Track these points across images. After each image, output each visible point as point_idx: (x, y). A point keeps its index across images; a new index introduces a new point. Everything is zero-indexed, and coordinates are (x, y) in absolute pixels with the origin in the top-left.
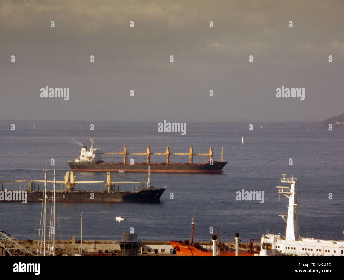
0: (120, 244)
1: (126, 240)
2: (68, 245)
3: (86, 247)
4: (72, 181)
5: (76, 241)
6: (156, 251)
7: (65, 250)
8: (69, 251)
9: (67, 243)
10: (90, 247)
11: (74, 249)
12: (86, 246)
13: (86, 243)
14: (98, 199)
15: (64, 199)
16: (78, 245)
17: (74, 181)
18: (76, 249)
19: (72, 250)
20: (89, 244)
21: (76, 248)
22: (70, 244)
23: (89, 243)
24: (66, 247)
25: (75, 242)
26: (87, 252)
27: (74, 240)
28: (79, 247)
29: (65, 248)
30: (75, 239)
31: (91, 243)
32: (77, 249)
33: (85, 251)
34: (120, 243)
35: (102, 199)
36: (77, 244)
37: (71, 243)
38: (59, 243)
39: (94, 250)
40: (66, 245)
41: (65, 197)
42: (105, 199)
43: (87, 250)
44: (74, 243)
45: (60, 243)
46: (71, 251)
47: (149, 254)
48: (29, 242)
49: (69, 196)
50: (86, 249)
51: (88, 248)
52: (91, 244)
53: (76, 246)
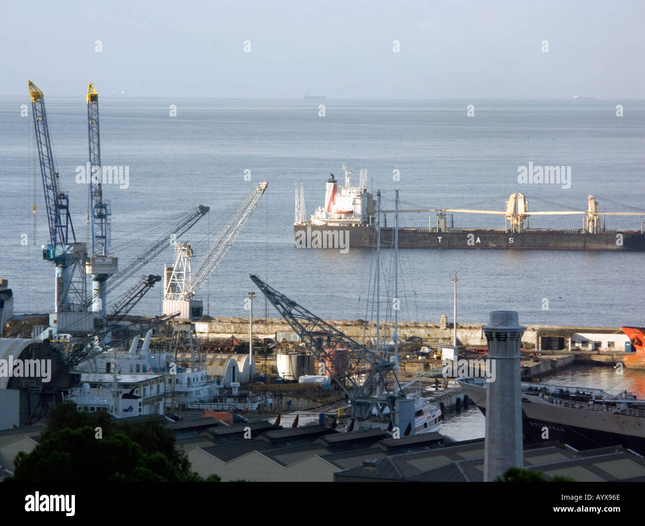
0: (486, 332)
1: (497, 324)
2: (432, 331)
3: (466, 336)
4: (521, 211)
5: (447, 324)
6: (597, 345)
7: (426, 340)
8: (435, 342)
9: (431, 327)
10: (473, 335)
11: (444, 339)
12: (466, 334)
13: (466, 328)
14: (576, 244)
15: (512, 244)
16: (450, 332)
17: (525, 211)
18: (446, 338)
19: (440, 341)
20: (472, 331)
21: (447, 336)
22: (436, 330)
23: (471, 328)
24: (429, 335)
25: (445, 325)
26: (468, 345)
27: (443, 321)
28: (451, 335)
29: (426, 336)
30: (445, 321)
31: (475, 328)
32: (450, 339)
33: (464, 344)
34: (485, 330)
35: (584, 244)
36: (448, 330)
37: (439, 327)
38: (416, 326)
39: (480, 341)
40: (429, 331)
41: (514, 240)
42: (589, 245)
43: (468, 342)
44: (444, 328)
45: (419, 327)
46: (438, 342)
47: (585, 351)
48: (362, 325)
49: (521, 239)
50: (466, 339)
51: (469, 338)
52: (476, 330)
53: (448, 333)
